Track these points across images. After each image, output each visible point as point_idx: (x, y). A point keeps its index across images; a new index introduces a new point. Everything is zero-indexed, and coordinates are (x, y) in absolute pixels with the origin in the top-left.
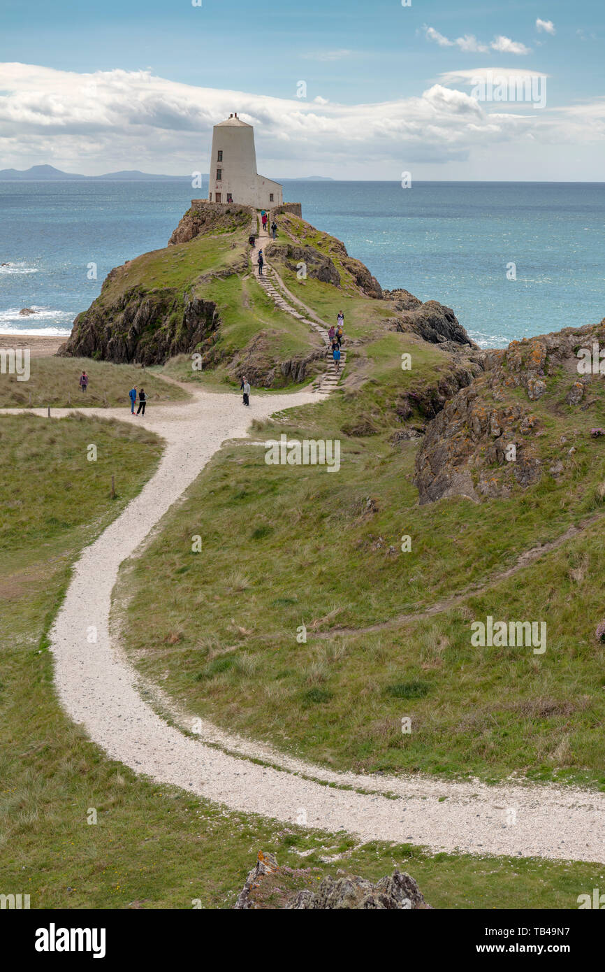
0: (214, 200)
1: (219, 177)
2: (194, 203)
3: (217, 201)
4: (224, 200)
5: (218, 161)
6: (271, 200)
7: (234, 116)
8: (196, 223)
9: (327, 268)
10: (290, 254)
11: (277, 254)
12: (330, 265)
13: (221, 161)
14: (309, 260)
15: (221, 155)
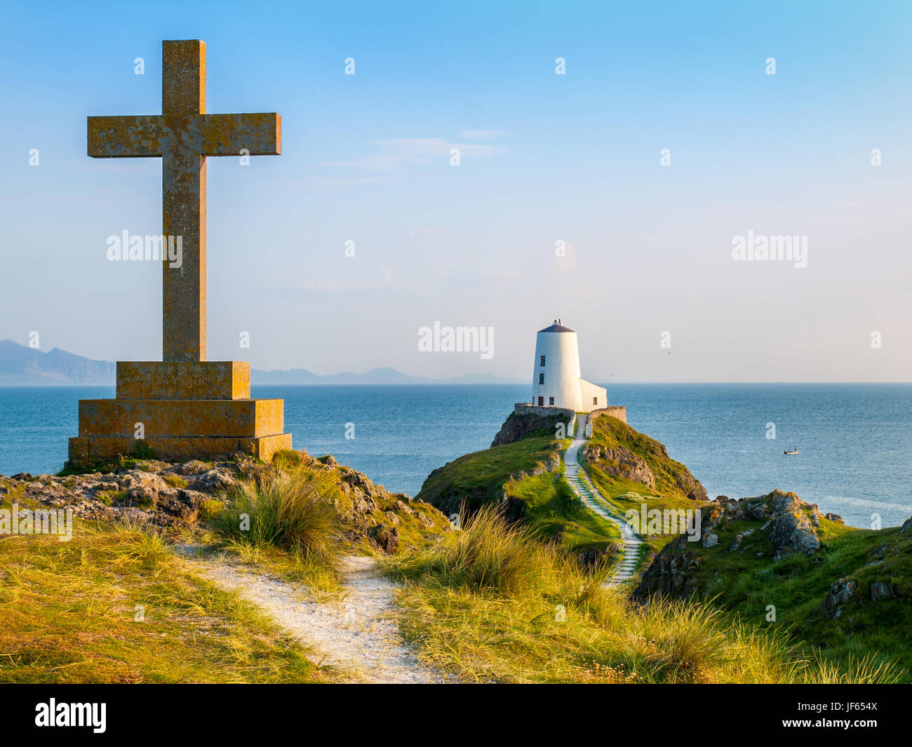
0: (536, 404)
1: (542, 382)
2: (517, 406)
3: (539, 405)
4: (546, 404)
5: (541, 365)
6: (596, 403)
7: (558, 322)
8: (518, 427)
9: (641, 469)
10: (602, 455)
11: (589, 455)
12: (643, 466)
13: (544, 365)
14: (621, 461)
15: (544, 360)
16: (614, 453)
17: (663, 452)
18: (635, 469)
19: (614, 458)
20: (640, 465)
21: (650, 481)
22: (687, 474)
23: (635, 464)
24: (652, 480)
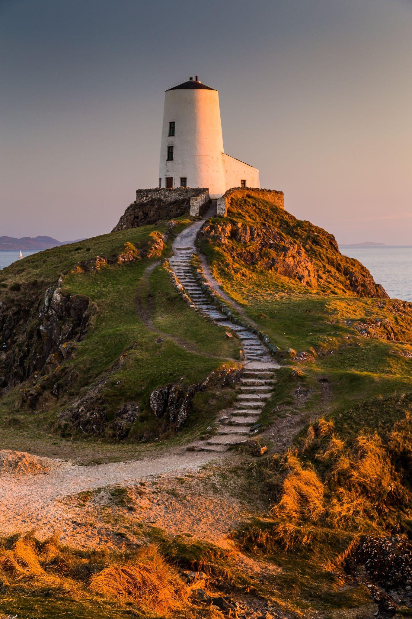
0: (164, 186)
1: (170, 157)
3: (167, 187)
4: (177, 184)
5: (170, 135)
7: (194, 80)
8: (138, 217)
9: (294, 257)
10: (234, 235)
11: (212, 233)
12: (298, 252)
13: (173, 135)
14: (264, 244)
15: (174, 128)
16: (252, 234)
17: (331, 243)
18: (285, 255)
19: (252, 239)
20: (293, 250)
21: (309, 276)
22: (364, 273)
23: (285, 250)
24: (312, 274)
